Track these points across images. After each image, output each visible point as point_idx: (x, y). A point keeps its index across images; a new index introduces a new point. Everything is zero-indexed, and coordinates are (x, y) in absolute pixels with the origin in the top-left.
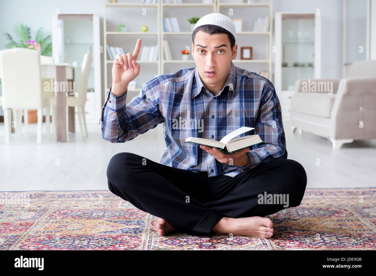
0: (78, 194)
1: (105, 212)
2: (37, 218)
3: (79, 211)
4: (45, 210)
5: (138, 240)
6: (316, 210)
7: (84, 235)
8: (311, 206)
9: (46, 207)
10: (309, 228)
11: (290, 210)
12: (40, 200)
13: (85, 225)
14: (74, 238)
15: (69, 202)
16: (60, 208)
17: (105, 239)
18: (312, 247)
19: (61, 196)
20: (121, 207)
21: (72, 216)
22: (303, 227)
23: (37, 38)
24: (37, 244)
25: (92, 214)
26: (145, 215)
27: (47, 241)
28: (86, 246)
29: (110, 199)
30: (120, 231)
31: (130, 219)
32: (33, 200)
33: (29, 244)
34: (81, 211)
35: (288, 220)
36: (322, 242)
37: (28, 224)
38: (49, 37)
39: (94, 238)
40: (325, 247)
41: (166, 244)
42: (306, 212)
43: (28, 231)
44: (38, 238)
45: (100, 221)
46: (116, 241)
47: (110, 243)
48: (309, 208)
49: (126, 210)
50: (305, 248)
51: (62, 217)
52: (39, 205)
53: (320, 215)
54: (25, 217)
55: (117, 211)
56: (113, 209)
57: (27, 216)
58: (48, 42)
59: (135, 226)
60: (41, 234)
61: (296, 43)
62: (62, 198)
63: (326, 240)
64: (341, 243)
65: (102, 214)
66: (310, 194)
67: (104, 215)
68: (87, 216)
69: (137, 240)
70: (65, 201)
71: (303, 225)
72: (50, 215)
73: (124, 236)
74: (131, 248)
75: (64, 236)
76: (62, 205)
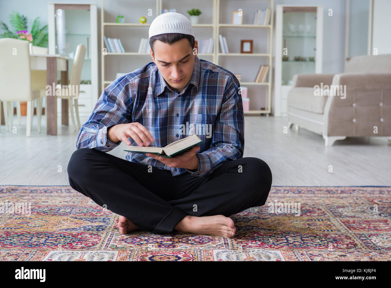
0: (51, 189)
1: (73, 208)
3: (47, 207)
7: (44, 232)
9: (14, 202)
10: (276, 228)
11: (263, 209)
12: (10, 196)
13: (49, 221)
14: (33, 235)
17: (64, 237)
18: (274, 247)
19: (33, 190)
20: (91, 204)
21: (38, 212)
22: (270, 227)
25: (58, 211)
27: (4, 238)
28: (43, 243)
30: (82, 229)
31: (97, 216)
32: (3, 196)
34: (49, 207)
35: (257, 219)
36: (285, 243)
39: (53, 236)
40: (286, 248)
41: (126, 243)
45: (65, 217)
46: (75, 239)
47: (68, 241)
49: (95, 207)
50: (265, 248)
55: (85, 208)
56: (82, 206)
59: (99, 223)
62: (34, 194)
63: (289, 240)
64: (304, 244)
65: (69, 210)
67: (71, 211)
68: (53, 213)
69: (97, 238)
70: (36, 196)
71: (271, 224)
73: (84, 233)
74: (88, 246)
75: (23, 233)
76: (31, 200)
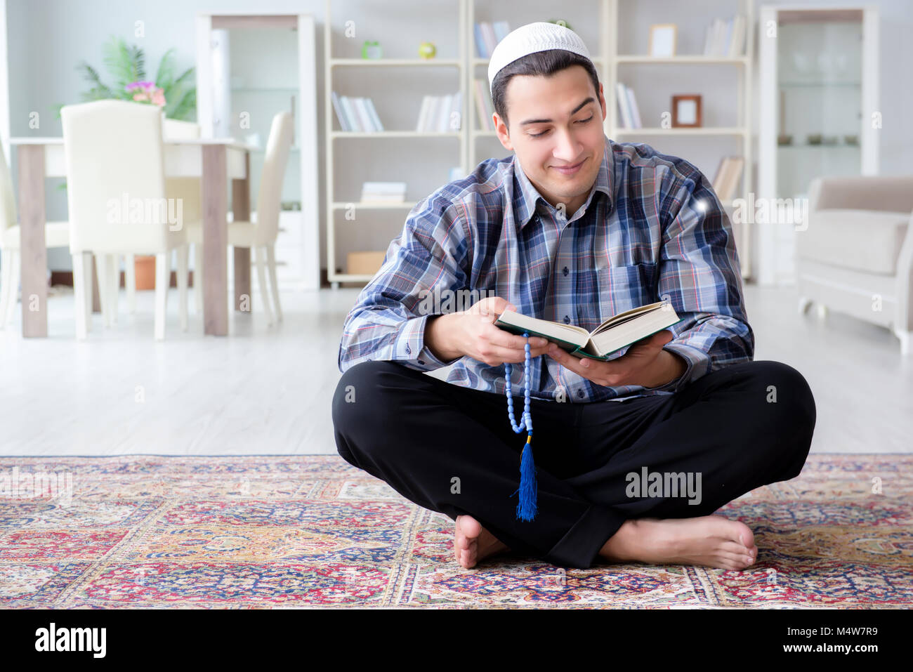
0: (243, 464)
1: (305, 508)
2: (135, 521)
3: (242, 504)
4: (156, 503)
5: (381, 578)
6: (840, 508)
7: (248, 563)
8: (829, 497)
9: (161, 494)
10: (817, 553)
11: (775, 508)
12: (147, 477)
13: (254, 539)
14: (222, 571)
15: (219, 482)
16: (194, 497)
17: (299, 575)
18: (821, 600)
19: (200, 467)
20: (346, 497)
21: (222, 517)
22: (801, 551)
23: (160, 75)
24: (128, 585)
25: (271, 514)
26: (405, 517)
27: (155, 578)
28: (249, 590)
29: (320, 477)
30: (338, 556)
31: (367, 526)
32: (131, 479)
33: (110, 585)
34: (247, 505)
35: (765, 533)
36: (848, 589)
37: (112, 535)
38: (190, 73)
39: (270, 571)
40: (852, 601)
41: (450, 589)
42: (816, 513)
43: (110, 552)
44: (134, 570)
45: (291, 530)
46: (325, 580)
47: (310, 584)
48: (822, 504)
49: (357, 504)
51: (197, 519)
52: (144, 490)
53: (849, 520)
54: (108, 518)
55: (335, 507)
56: (325, 501)
57: (110, 516)
58: (186, 85)
59: (376, 545)
60: (142, 559)
61: (818, 85)
62: (203, 474)
63: (856, 583)
64: (894, 591)
65: (296, 513)
66: (830, 468)
67: (301, 515)
68: (260, 519)
69: (378, 578)
70: (210, 480)
71: (804, 544)
72: (168, 515)
73: (345, 566)
74: (361, 597)
75: (198, 565)
76: (201, 490)
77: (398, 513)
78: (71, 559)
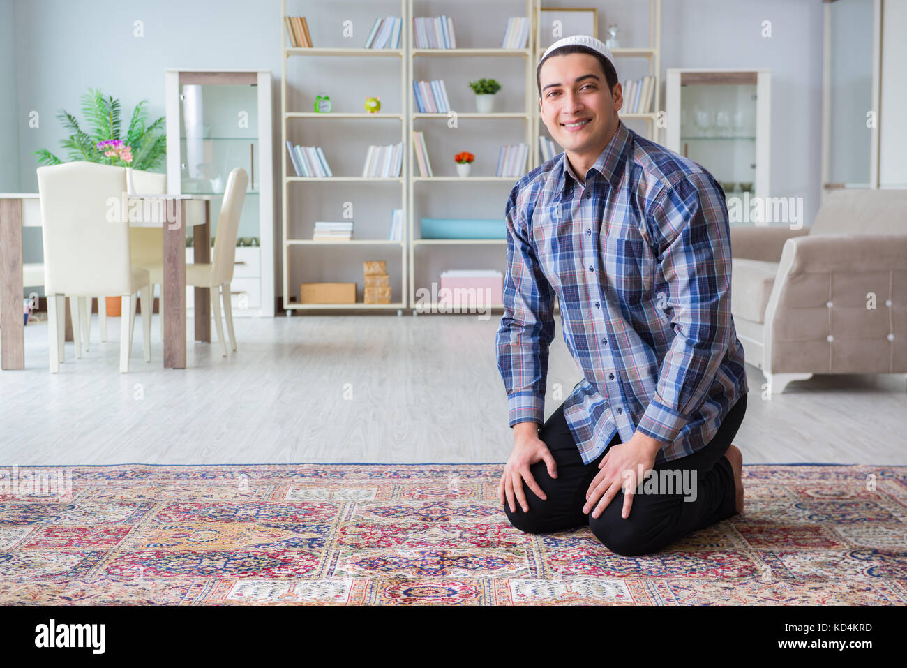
0: (214, 472)
1: (260, 508)
2: (136, 519)
3: (214, 505)
4: (150, 504)
5: (313, 560)
7: (219, 550)
9: (153, 496)
12: (142, 483)
13: (223, 533)
14: (202, 556)
15: (196, 487)
16: (178, 500)
17: (256, 558)
19: (180, 474)
20: (291, 499)
21: (199, 516)
24: (135, 566)
25: (235, 513)
26: (333, 516)
27: (154, 561)
28: (221, 569)
29: (272, 483)
30: (284, 544)
31: (305, 521)
32: (129, 484)
33: (123, 566)
34: (217, 506)
37: (120, 531)
39: (235, 557)
41: (362, 567)
43: (120, 543)
44: (139, 556)
45: (250, 525)
46: (274, 561)
47: (263, 565)
49: (299, 504)
50: (600, 577)
51: (181, 518)
52: (140, 494)
54: (115, 517)
55: (282, 507)
56: (275, 503)
57: (118, 515)
59: (311, 535)
60: (143, 548)
62: (183, 481)
64: (665, 569)
65: (253, 512)
67: (257, 514)
68: (227, 517)
70: (189, 485)
72: (159, 514)
73: (289, 551)
74: (300, 573)
75: (183, 552)
76: (182, 494)
77: (328, 512)
78: (92, 548)
